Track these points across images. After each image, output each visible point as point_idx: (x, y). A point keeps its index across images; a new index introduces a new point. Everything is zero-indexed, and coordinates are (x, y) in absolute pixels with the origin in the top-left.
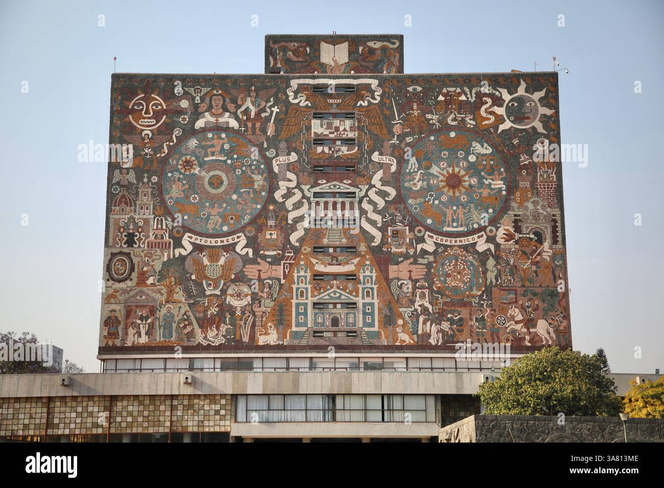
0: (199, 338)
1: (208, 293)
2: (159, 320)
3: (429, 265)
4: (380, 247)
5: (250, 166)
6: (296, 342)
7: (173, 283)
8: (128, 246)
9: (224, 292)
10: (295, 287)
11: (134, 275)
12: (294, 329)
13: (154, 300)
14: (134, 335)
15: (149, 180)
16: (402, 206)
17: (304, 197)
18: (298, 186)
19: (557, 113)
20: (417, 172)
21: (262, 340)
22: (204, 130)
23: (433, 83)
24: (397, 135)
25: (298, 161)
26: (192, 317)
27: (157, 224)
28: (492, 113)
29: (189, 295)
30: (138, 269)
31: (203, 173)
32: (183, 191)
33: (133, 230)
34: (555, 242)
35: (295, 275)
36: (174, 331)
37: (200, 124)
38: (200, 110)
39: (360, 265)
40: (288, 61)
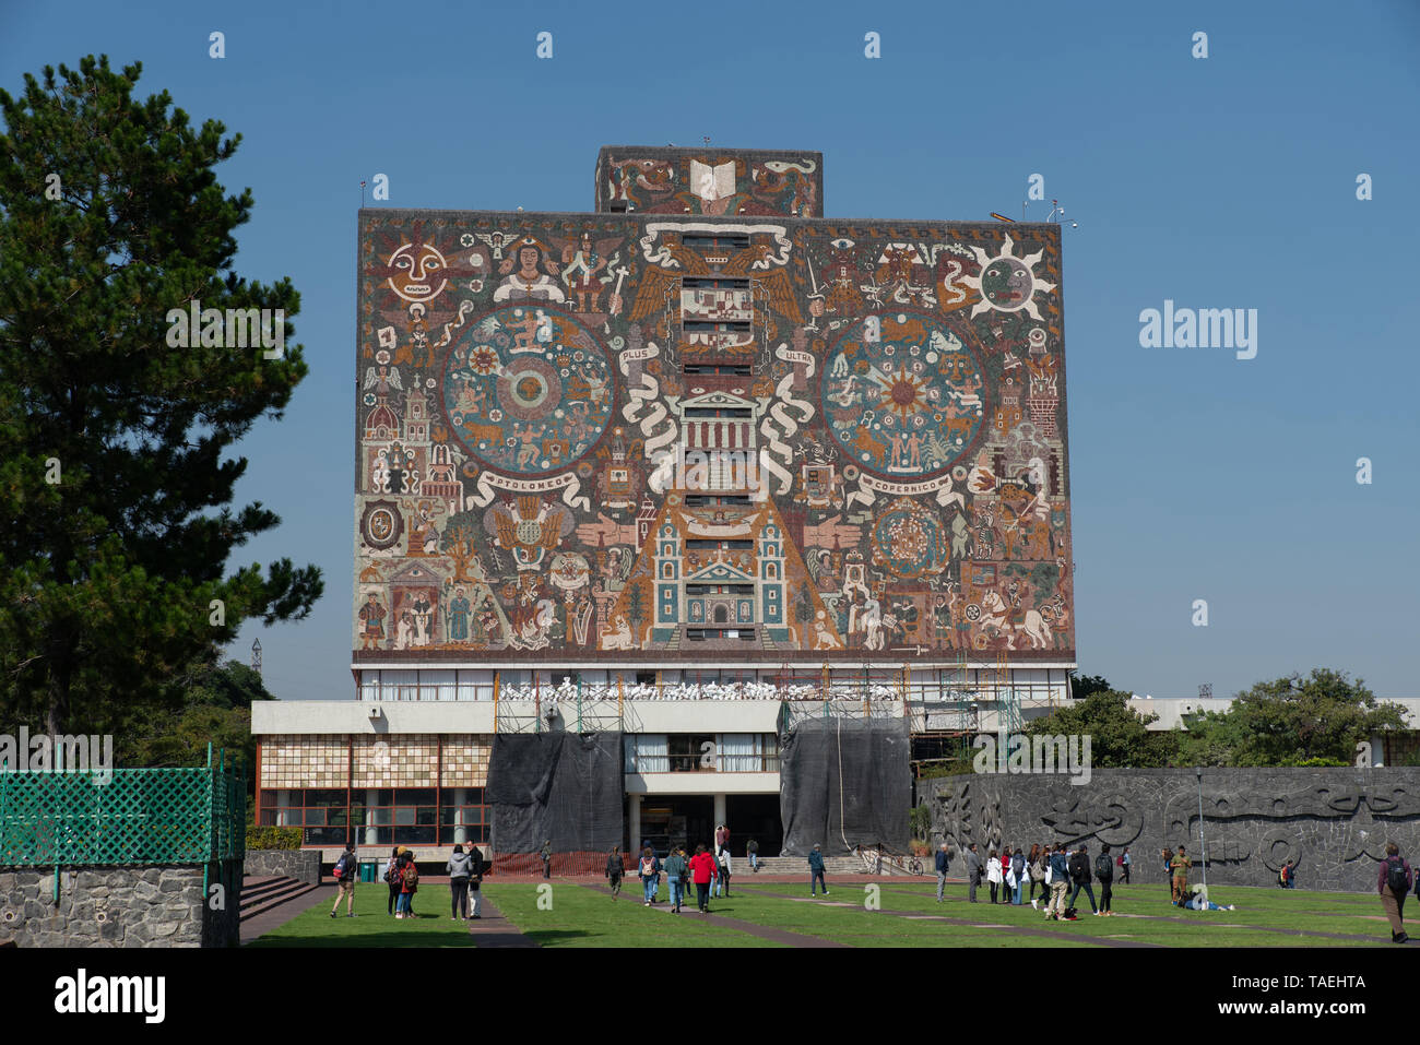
0: (509, 638)
1: (521, 567)
2: (445, 610)
3: (865, 526)
4: (789, 497)
5: (584, 363)
6: (660, 646)
7: (465, 552)
8: (393, 492)
9: (546, 566)
10: (657, 559)
11: (404, 538)
12: (658, 625)
13: (437, 578)
14: (407, 634)
15: (423, 385)
16: (823, 432)
17: (670, 415)
18: (660, 399)
19: (1059, 289)
20: (847, 378)
21: (607, 643)
22: (509, 304)
23: (871, 235)
24: (817, 319)
25: (660, 356)
26: (497, 607)
27: (438, 457)
28: (962, 286)
29: (491, 570)
30: (410, 529)
31: (509, 374)
32: (477, 403)
33: (399, 465)
34: (1054, 491)
35: (658, 540)
36: (469, 627)
37: (502, 293)
38: (502, 271)
39: (760, 526)
40: (637, 190)
